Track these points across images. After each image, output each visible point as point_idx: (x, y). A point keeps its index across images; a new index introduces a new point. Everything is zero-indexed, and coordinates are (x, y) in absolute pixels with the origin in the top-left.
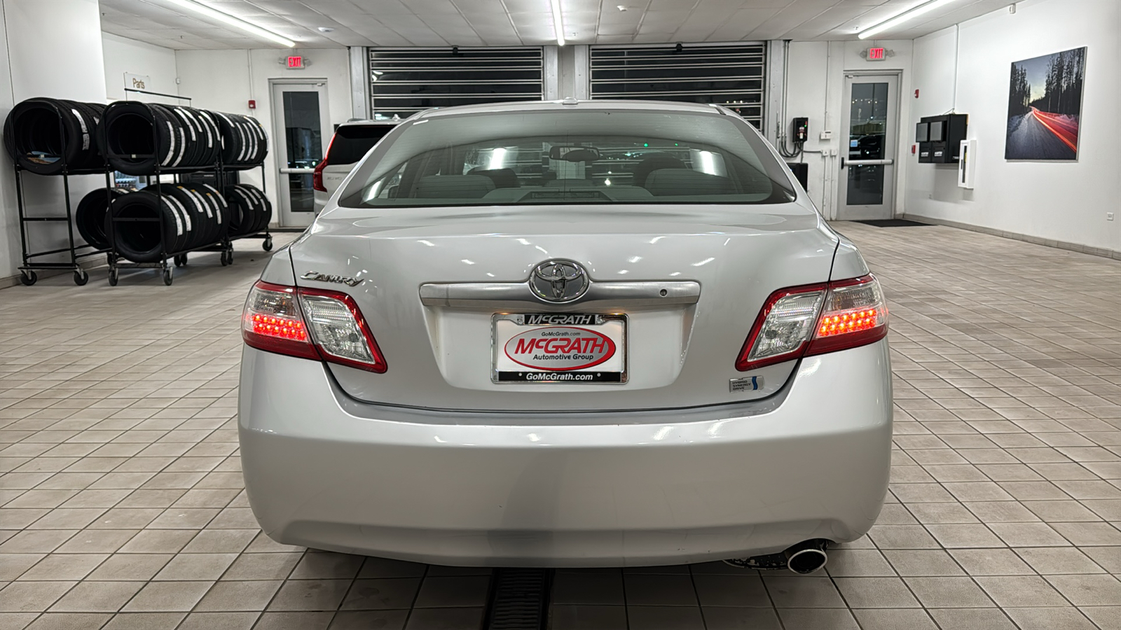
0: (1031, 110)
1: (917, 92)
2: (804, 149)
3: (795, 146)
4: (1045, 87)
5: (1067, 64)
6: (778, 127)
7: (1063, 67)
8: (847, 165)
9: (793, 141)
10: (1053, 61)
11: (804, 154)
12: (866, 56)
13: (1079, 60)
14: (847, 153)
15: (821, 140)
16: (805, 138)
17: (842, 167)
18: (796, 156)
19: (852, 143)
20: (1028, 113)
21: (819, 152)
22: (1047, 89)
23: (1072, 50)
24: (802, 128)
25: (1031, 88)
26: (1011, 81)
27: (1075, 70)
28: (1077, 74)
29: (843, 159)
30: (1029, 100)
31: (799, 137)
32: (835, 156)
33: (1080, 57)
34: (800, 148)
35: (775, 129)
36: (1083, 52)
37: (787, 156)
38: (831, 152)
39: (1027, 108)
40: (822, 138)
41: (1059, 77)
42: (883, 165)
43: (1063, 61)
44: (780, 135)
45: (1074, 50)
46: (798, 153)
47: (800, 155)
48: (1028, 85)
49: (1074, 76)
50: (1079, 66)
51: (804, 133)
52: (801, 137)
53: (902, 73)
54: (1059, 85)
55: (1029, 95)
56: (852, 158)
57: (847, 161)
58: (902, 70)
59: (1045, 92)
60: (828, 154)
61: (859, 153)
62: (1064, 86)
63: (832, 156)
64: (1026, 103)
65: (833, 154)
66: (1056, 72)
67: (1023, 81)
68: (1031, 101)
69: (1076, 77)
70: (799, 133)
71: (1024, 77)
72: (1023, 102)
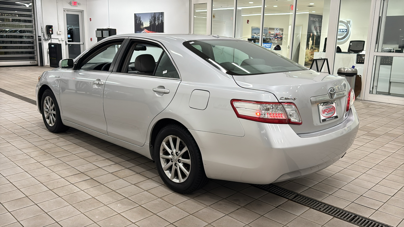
0: (144, 30)
1: (90, 19)
2: (52, 38)
3: (48, 36)
4: (149, 23)
5: (157, 17)
6: (42, 28)
7: (156, 17)
8: (67, 44)
9: (47, 34)
10: (152, 15)
11: (52, 39)
12: (71, 4)
13: (162, 16)
14: (67, 40)
15: (57, 34)
16: (52, 33)
17: (66, 45)
18: (49, 40)
19: (68, 36)
20: (143, 31)
21: (58, 39)
22: (150, 24)
23: (159, 12)
24: (51, 29)
25: (143, 23)
26: (135, 20)
27: (161, 19)
28: (161, 20)
29: (66, 42)
30: (143, 27)
31: (50, 33)
32: (63, 41)
33: (162, 15)
34: (50, 37)
35: (41, 29)
36: (163, 14)
37: (46, 40)
38: (62, 39)
39: (142, 29)
40: (58, 33)
41: (155, 20)
42: (80, 45)
43: (155, 16)
44: (43, 31)
45: (159, 13)
46: (50, 39)
47: (50, 40)
48: (142, 22)
49: (160, 21)
50: (162, 18)
51: (52, 31)
52: (51, 33)
53: (83, 11)
54: (155, 23)
55: (143, 25)
56: (69, 41)
57: (68, 43)
58: (83, 10)
59: (149, 25)
60: (61, 40)
61: (71, 40)
62: (157, 24)
63: (62, 41)
64: (142, 27)
65: (63, 40)
66: (153, 19)
67: (140, 20)
68: (144, 27)
69: (161, 21)
70: (50, 31)
71: (140, 19)
72: (141, 27)
